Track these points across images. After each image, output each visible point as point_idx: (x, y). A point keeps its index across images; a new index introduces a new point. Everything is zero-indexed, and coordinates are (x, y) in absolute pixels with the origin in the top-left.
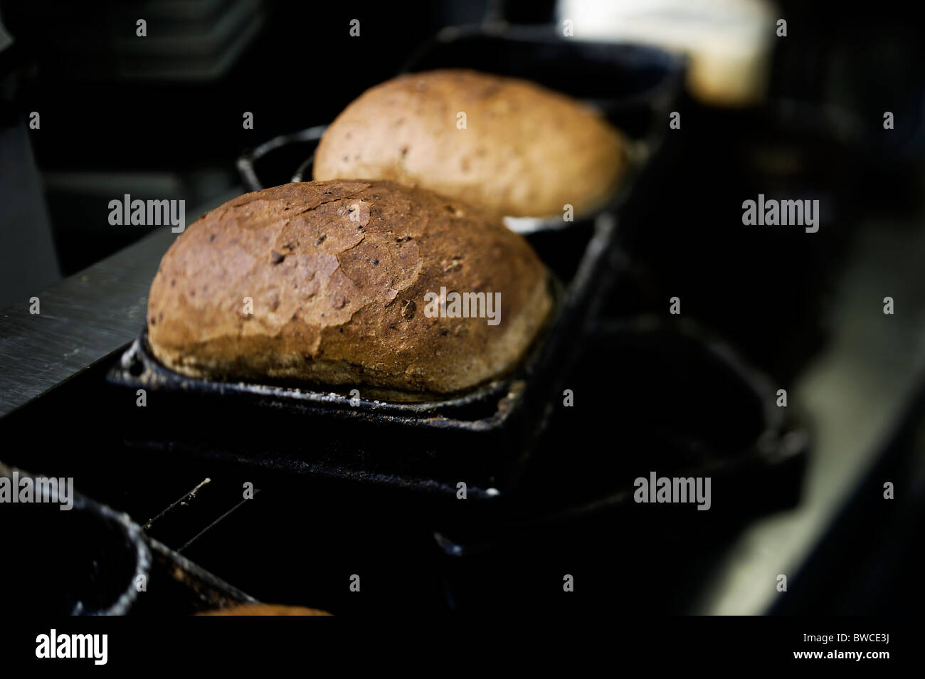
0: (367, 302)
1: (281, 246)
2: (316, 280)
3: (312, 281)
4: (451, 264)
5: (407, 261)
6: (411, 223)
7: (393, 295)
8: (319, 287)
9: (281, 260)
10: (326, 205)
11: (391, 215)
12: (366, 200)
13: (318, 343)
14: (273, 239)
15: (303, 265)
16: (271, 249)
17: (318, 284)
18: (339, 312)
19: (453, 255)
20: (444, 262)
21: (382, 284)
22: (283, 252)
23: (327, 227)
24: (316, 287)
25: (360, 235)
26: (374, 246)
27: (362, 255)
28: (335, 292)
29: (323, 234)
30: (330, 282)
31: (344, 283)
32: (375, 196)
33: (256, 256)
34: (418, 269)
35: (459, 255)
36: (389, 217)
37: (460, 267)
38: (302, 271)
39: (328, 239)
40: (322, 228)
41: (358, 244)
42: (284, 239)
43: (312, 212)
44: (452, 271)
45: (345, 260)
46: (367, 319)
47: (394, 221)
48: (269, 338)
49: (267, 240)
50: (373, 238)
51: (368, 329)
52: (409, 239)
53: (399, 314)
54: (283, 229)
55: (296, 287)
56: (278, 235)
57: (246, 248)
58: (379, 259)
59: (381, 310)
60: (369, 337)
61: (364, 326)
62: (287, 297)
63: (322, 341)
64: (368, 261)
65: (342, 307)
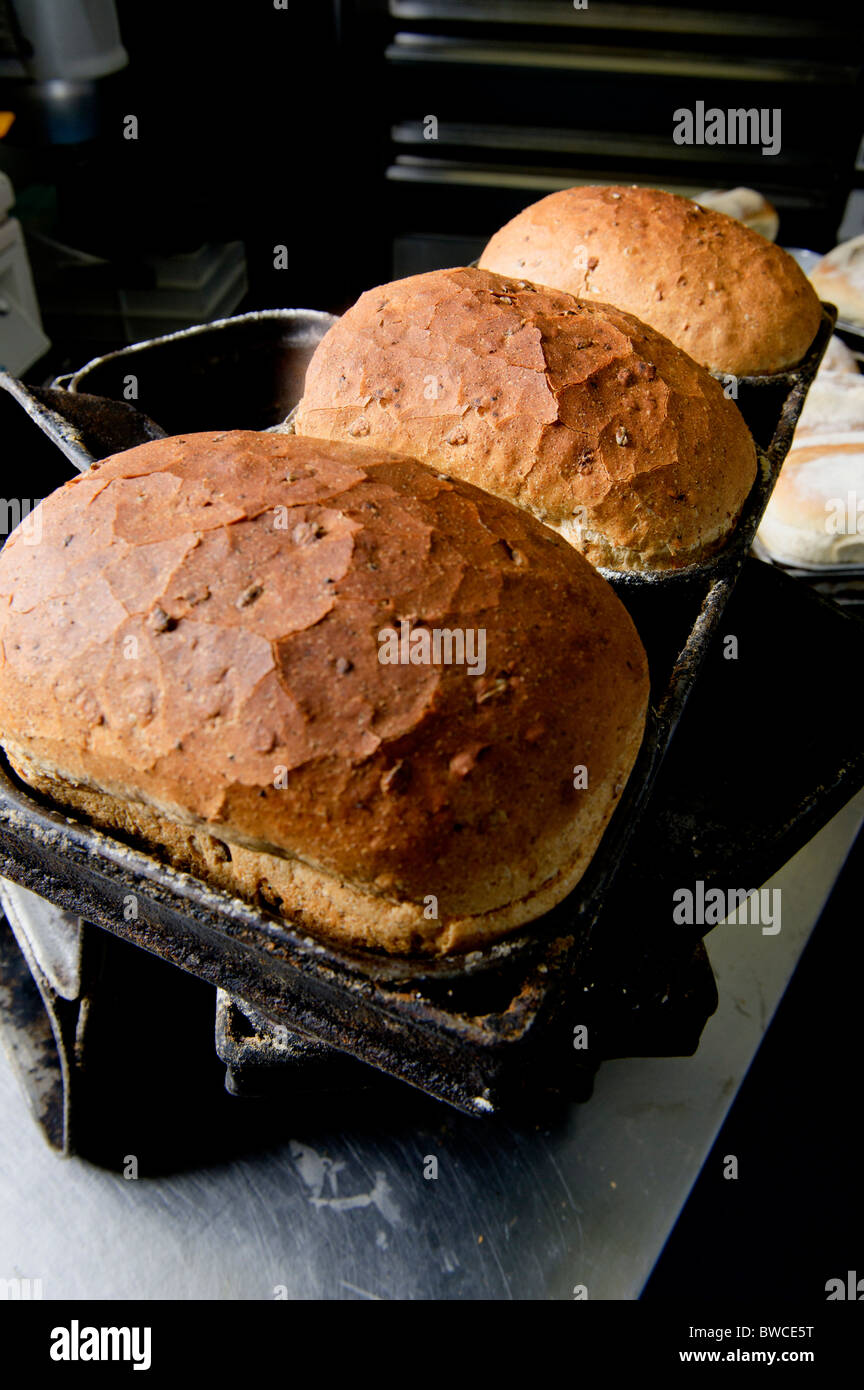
0: (318, 753)
1: (177, 595)
2: (226, 685)
3: (220, 686)
4: (494, 687)
5: (408, 677)
6: (427, 585)
7: (370, 745)
8: (231, 700)
9: (172, 625)
11: (393, 561)
12: (352, 514)
13: (218, 802)
14: (164, 578)
15: (208, 647)
16: (156, 597)
17: (230, 695)
18: (261, 760)
19: (499, 668)
20: (480, 682)
21: (353, 718)
22: (177, 612)
23: (268, 565)
24: (226, 699)
25: (326, 600)
26: (349, 631)
27: (322, 646)
28: (259, 719)
29: (258, 583)
30: (254, 696)
31: (279, 704)
32: (370, 507)
33: (128, 606)
34: (426, 697)
35: (510, 666)
36: (386, 562)
38: (204, 660)
39: (266, 598)
40: (258, 568)
41: (320, 623)
42: (185, 580)
43: (247, 525)
44: (494, 703)
45: (286, 656)
46: (314, 784)
47: (396, 575)
49: (153, 574)
50: (351, 612)
51: (313, 802)
52: (419, 622)
53: (377, 785)
54: (188, 557)
55: (189, 690)
56: (174, 569)
57: (115, 583)
58: (354, 660)
59: (342, 771)
60: (313, 816)
61: (306, 796)
62: (171, 705)
63: (226, 803)
64: (334, 662)
65: (270, 751)
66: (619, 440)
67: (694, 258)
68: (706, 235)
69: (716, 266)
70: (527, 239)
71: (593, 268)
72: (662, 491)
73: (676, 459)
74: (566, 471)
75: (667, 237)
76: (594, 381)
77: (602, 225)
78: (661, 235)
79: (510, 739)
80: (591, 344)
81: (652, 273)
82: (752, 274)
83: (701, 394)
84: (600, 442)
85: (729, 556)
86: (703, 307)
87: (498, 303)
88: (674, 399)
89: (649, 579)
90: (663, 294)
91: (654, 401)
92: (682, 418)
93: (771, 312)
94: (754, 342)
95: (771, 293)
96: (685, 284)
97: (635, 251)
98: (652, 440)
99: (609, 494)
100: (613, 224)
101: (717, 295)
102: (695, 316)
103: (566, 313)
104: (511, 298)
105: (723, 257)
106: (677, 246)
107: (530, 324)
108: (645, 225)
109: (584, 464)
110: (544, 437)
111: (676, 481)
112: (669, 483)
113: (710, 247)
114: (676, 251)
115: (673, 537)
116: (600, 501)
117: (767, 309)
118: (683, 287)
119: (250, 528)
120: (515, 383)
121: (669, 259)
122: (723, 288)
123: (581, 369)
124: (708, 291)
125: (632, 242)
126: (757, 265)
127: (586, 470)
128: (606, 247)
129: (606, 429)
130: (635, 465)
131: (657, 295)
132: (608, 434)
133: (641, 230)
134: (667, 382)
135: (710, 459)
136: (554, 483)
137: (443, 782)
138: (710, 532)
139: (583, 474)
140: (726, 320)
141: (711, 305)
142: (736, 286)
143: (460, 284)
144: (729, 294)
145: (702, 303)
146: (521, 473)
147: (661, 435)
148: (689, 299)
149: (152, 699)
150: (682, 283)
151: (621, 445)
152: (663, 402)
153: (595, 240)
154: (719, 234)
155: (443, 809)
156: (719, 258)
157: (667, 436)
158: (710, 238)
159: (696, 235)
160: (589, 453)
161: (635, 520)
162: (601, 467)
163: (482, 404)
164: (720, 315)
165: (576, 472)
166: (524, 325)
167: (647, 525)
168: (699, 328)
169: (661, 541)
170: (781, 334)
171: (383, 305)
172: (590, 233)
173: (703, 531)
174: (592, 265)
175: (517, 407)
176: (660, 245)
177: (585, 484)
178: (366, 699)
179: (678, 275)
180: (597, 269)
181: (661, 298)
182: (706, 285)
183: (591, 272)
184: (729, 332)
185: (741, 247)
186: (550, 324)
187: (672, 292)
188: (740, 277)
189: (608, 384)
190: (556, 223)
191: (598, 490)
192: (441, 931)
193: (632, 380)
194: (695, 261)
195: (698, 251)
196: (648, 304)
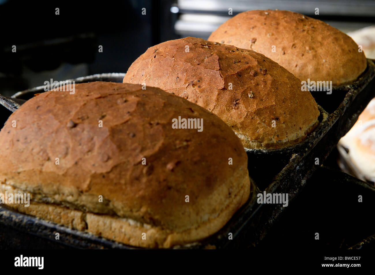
0: (123, 161)
1: (77, 117)
2: (93, 142)
3: (91, 143)
4: (182, 144)
5: (154, 138)
6: (161, 114)
8: (94, 146)
9: (75, 125)
10: (111, 96)
11: (150, 108)
12: (137, 96)
13: (88, 182)
14: (73, 113)
15: (87, 131)
16: (70, 118)
17: (94, 144)
18: (104, 164)
19: (184, 139)
20: (178, 142)
21: (134, 150)
22: (77, 122)
23: (108, 109)
25: (127, 117)
26: (134, 126)
27: (125, 130)
28: (103, 151)
29: (104, 114)
30: (102, 144)
31: (110, 146)
32: (144, 95)
33: (60, 122)
34: (159, 144)
35: (188, 139)
37: (188, 146)
38: (86, 135)
39: (108, 117)
40: (105, 110)
41: (125, 123)
42: (80, 114)
44: (182, 148)
45: (114, 132)
46: (121, 172)
47: (151, 111)
48: (58, 175)
49: (69, 112)
50: (135, 120)
51: (120, 178)
52: (158, 124)
53: (142, 172)
54: (81, 107)
55: (80, 145)
56: (77, 110)
57: (56, 116)
58: (136, 134)
59: (130, 167)
60: (120, 184)
61: (118, 176)
62: (74, 150)
63: (91, 182)
64: (129, 134)
65: (107, 161)
66: (249, 96)
67: (299, 37)
68: (306, 28)
69: (310, 40)
70: (226, 32)
71: (254, 42)
72: (268, 116)
73: (274, 103)
74: (228, 108)
75: (288, 29)
76: (240, 74)
77: (259, 25)
78: (285, 28)
79: (188, 160)
80: (240, 62)
81: (280, 43)
82: (327, 43)
83: (288, 81)
84: (241, 96)
85: (301, 145)
86: (304, 57)
87: (202, 48)
88: (274, 82)
89: (264, 151)
90: (285, 52)
91: (265, 82)
92: (277, 89)
93: (336, 58)
94: (328, 71)
95: (336, 51)
96: (295, 47)
97: (273, 35)
98: (264, 96)
99: (246, 117)
100: (264, 24)
101: (310, 52)
102: (300, 61)
103: (231, 51)
104: (208, 46)
105: (314, 36)
106: (292, 32)
107: (215, 54)
108: (278, 24)
109: (235, 105)
110: (219, 94)
111: (274, 112)
112: (271, 113)
113: (308, 33)
114: (291, 34)
115: (275, 135)
116: (242, 119)
117: (334, 57)
118: (294, 49)
119: (102, 100)
120: (208, 75)
121: (288, 38)
122: (313, 49)
123: (234, 70)
124: (306, 50)
125: (272, 31)
126: (330, 40)
127: (236, 107)
128: (260, 34)
129: (244, 91)
130: (256, 106)
131: (283, 52)
132: (245, 94)
133: (276, 26)
134: (271, 75)
135: (290, 105)
136: (223, 113)
137: (164, 172)
138: (292, 135)
139: (235, 109)
140: (314, 62)
141: (307, 56)
142: (319, 49)
143: (188, 42)
144: (316, 51)
145: (303, 55)
146: (210, 110)
147: (268, 94)
148: (297, 53)
149: (67, 149)
150: (294, 47)
151: (251, 98)
152: (269, 82)
153: (255, 31)
154: (313, 27)
155: (164, 180)
156: (312, 37)
157: (270, 95)
158: (308, 29)
159: (301, 27)
160: (237, 100)
161: (258, 128)
162: (242, 106)
163: (194, 83)
164: (311, 60)
165: (232, 108)
166: (212, 55)
167: (263, 130)
168: (302, 66)
169: (270, 137)
170: (341, 68)
171: (156, 50)
172: (253, 28)
173: (289, 134)
174: (254, 41)
175: (208, 84)
176: (284, 32)
177: (236, 114)
178: (139, 144)
179: (292, 44)
180: (256, 43)
181: (284, 53)
182: (305, 48)
183: (253, 44)
184: (316, 67)
185: (323, 32)
186: (223, 55)
187: (289, 51)
188: (322, 44)
189: (246, 76)
190: (238, 25)
191: (241, 115)
192: (165, 240)
193: (256, 74)
194: (300, 38)
195: (301, 35)
196: (279, 56)
